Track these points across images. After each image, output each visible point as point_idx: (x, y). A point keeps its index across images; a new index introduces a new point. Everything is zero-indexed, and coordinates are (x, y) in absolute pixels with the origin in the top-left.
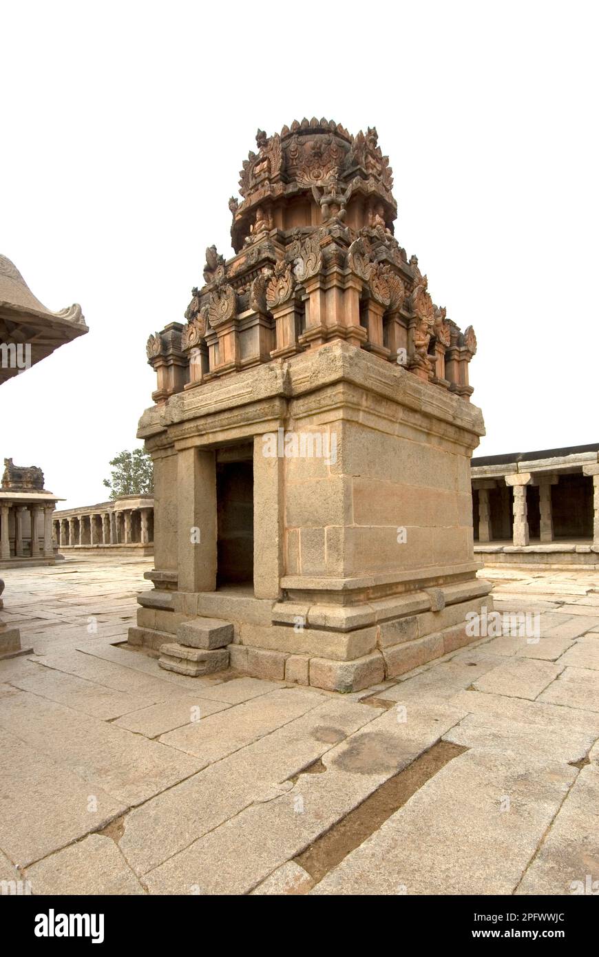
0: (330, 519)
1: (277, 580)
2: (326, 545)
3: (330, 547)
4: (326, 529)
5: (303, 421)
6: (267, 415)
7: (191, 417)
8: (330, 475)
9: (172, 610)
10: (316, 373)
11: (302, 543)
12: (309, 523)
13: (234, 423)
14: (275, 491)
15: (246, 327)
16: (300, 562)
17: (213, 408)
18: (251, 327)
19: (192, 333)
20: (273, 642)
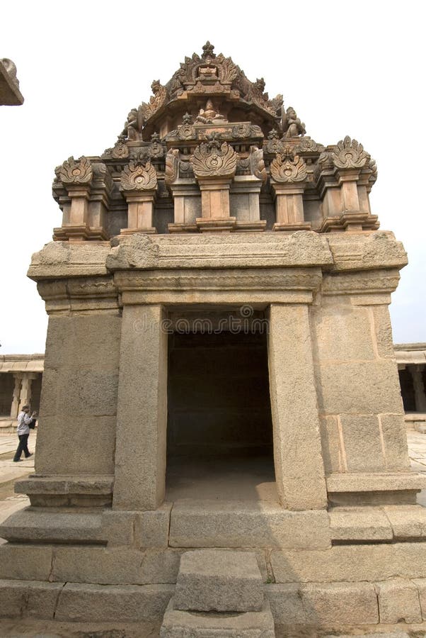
0: (384, 406)
1: (323, 482)
2: (382, 435)
3: (388, 438)
4: (379, 416)
5: (334, 299)
6: (299, 284)
7: (174, 265)
8: (379, 358)
9: (104, 544)
10: (371, 254)
11: (344, 433)
12: (354, 410)
13: (246, 285)
14: (309, 369)
15: (241, 191)
16: (343, 458)
17: (216, 262)
18: (248, 193)
19: (140, 176)
20: (334, 571)
